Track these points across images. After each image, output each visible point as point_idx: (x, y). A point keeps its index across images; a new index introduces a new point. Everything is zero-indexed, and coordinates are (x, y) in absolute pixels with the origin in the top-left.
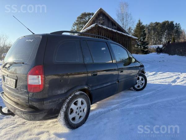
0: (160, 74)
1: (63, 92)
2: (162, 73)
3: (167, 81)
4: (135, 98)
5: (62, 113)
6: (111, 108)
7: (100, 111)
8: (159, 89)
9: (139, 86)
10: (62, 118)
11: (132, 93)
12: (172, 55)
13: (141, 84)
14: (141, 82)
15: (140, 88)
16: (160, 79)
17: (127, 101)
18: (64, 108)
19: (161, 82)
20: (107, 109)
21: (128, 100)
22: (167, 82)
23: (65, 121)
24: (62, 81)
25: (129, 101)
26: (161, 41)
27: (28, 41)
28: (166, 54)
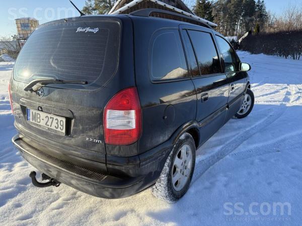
0: (255, 86)
1: (166, 138)
2: (258, 85)
3: (276, 99)
4: (244, 131)
5: (163, 177)
6: (214, 153)
7: (201, 160)
8: (271, 114)
9: (242, 111)
10: (162, 185)
11: (233, 122)
12: (256, 54)
13: (246, 106)
14: (246, 104)
15: (244, 113)
16: (263, 96)
17: (233, 138)
18: (166, 168)
19: (267, 101)
20: (210, 155)
21: (234, 136)
22: (276, 101)
23: (168, 190)
24: (166, 117)
25: (236, 137)
26: (234, 30)
27: (81, 30)
28: (246, 52)
